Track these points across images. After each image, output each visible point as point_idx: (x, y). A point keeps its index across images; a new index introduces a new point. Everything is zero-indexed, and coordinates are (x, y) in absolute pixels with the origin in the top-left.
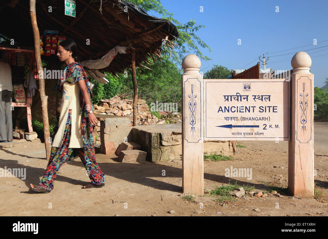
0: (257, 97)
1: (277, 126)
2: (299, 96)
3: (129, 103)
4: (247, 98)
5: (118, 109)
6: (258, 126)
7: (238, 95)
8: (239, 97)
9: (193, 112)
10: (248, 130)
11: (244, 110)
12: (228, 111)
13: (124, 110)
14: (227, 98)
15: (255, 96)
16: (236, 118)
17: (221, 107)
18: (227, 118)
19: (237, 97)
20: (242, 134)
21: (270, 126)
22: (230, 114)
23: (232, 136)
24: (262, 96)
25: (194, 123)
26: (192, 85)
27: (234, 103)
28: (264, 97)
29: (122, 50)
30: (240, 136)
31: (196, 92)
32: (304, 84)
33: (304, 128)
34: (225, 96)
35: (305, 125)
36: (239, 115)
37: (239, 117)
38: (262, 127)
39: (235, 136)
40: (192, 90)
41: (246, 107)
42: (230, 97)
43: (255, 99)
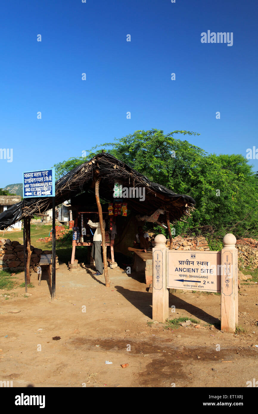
0: (199, 263)
1: (212, 283)
2: (224, 263)
3: (189, 240)
4: (193, 263)
5: (179, 246)
6: (200, 282)
7: (188, 261)
8: (188, 262)
9: (158, 271)
10: (194, 284)
11: (191, 271)
12: (181, 271)
13: (184, 246)
14: (181, 262)
15: (198, 262)
16: (186, 276)
17: (177, 268)
18: (180, 275)
19: (187, 262)
20: (190, 286)
21: (208, 282)
22: (182, 273)
23: (184, 287)
24: (203, 262)
25: (159, 278)
26: (158, 254)
27: (185, 266)
28: (204, 263)
29: (161, 212)
30: (189, 287)
31: (160, 259)
32: (227, 256)
33: (227, 285)
34: (179, 261)
35: (228, 284)
36: (188, 274)
37: (188, 275)
38: (202, 282)
39: (185, 287)
40: (158, 257)
41: (192, 269)
42: (182, 262)
43: (198, 264)
